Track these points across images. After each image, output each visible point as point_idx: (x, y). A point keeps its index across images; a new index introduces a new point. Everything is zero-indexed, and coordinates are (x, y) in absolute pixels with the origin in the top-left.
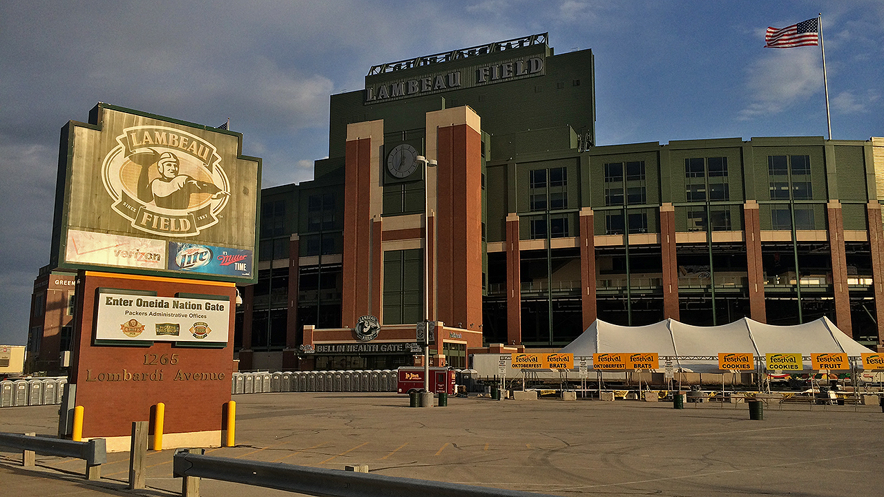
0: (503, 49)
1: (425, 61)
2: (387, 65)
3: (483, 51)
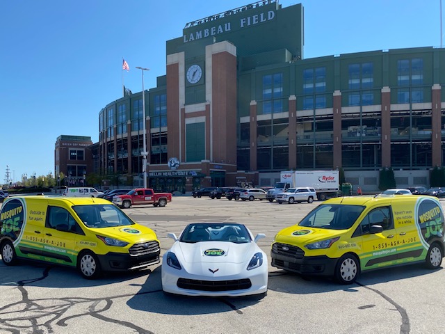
0: (254, 7)
1: (214, 18)
2: (194, 22)
3: (244, 9)
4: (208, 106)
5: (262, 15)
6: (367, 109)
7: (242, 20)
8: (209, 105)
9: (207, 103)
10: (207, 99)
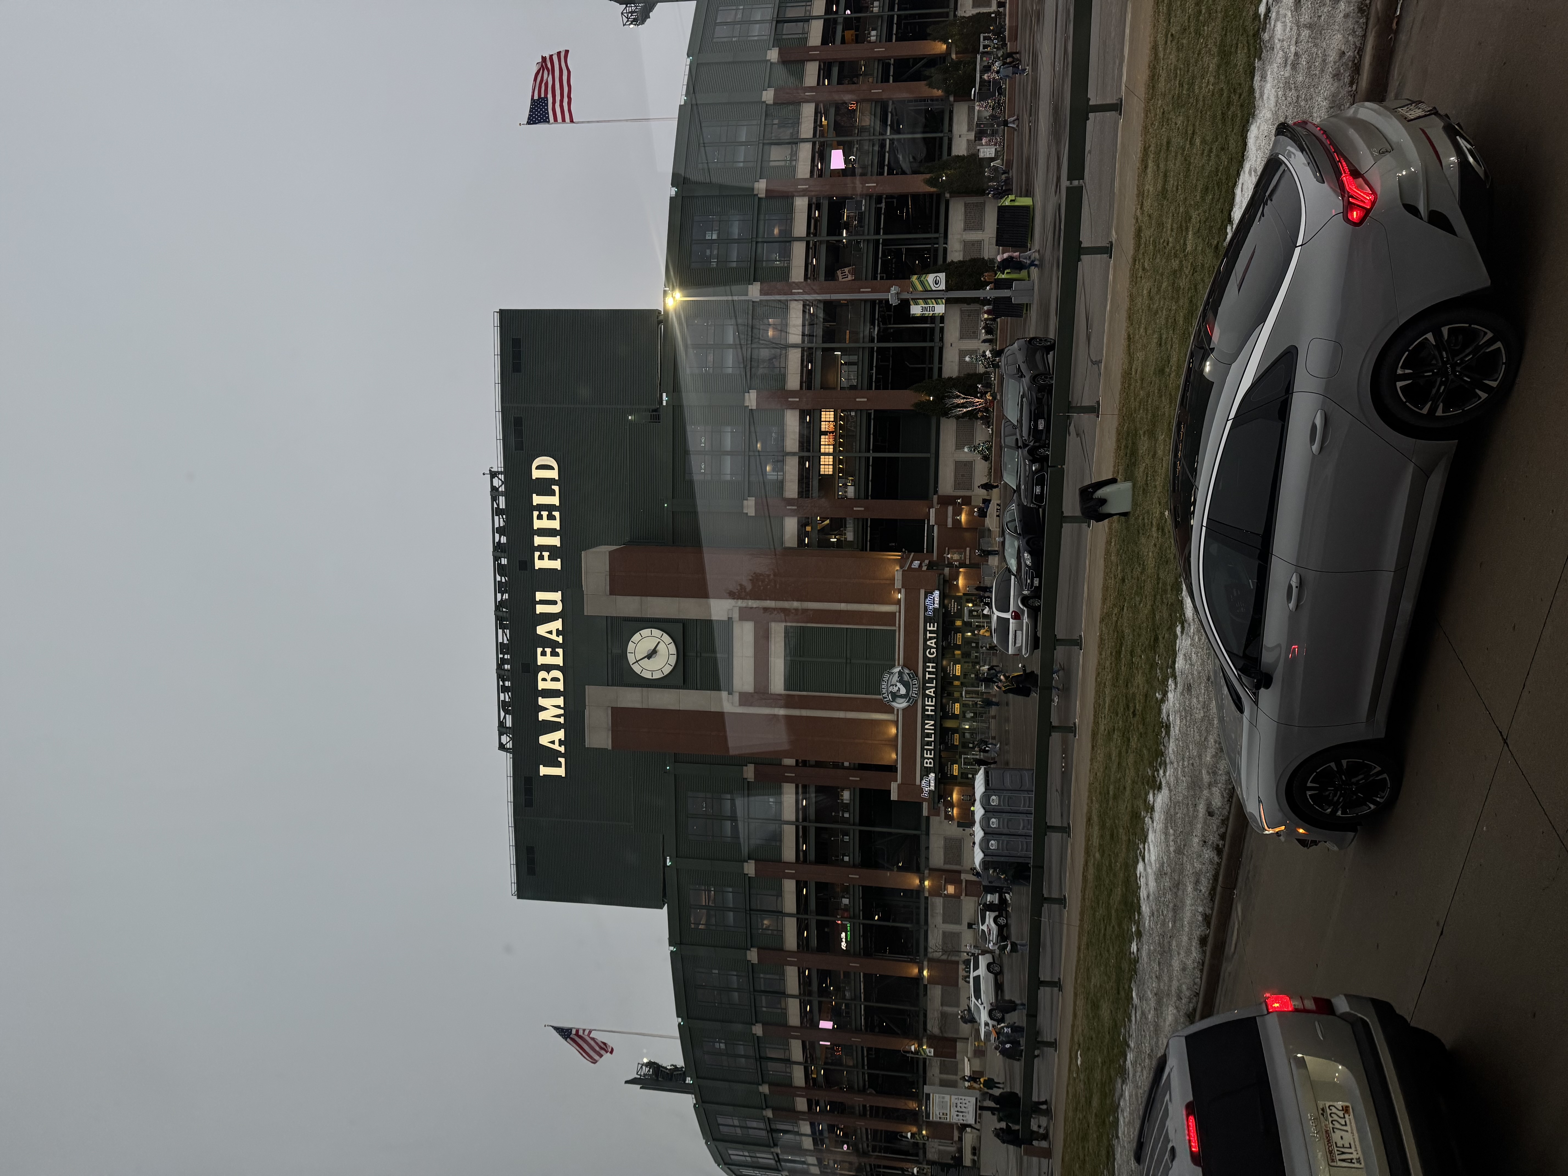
3: (502, 570)
4: (745, 614)
5: (537, 500)
6: (800, 228)
7: (539, 564)
8: (741, 609)
9: (736, 616)
10: (725, 618)
